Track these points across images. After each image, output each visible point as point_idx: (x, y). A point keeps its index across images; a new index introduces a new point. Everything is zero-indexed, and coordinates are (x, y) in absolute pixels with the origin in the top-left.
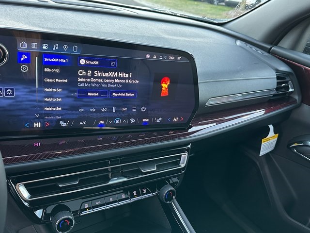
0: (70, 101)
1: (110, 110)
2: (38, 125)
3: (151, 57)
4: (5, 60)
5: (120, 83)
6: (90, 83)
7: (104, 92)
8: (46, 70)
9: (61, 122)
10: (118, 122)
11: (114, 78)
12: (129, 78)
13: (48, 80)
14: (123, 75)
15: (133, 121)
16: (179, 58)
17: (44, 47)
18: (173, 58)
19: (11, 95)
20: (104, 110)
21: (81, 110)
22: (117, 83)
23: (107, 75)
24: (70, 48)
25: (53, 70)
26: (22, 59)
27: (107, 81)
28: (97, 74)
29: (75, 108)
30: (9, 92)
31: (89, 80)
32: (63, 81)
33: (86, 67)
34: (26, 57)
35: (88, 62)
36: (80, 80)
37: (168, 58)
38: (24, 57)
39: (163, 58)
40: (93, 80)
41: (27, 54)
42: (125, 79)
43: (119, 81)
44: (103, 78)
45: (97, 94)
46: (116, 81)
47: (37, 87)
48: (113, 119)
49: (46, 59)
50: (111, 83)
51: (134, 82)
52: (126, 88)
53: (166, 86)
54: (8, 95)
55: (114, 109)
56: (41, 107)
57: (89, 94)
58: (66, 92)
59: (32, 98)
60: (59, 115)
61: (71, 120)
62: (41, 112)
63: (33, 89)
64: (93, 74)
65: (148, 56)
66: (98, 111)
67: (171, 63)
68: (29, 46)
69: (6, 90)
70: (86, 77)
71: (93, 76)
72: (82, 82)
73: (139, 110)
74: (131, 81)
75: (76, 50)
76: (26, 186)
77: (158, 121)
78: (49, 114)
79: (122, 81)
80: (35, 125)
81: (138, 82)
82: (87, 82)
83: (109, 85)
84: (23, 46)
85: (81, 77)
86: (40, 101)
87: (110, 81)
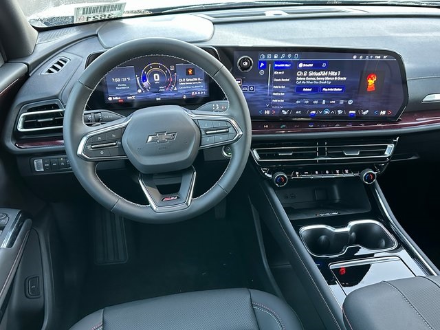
0: (290, 95)
1: (320, 102)
2: (267, 112)
3: (358, 57)
4: (251, 67)
5: (330, 80)
6: (305, 81)
7: (316, 89)
8: (275, 73)
9: (283, 111)
10: (326, 112)
11: (324, 77)
12: (337, 76)
13: (276, 80)
14: (332, 73)
15: (340, 112)
16: (385, 57)
17: (275, 57)
18: (379, 57)
19: (252, 91)
20: (315, 102)
21: (298, 102)
22: (327, 81)
23: (319, 74)
24: (293, 56)
25: (280, 73)
26: (261, 66)
27: (319, 79)
28: (311, 73)
29: (294, 100)
30: (252, 89)
31: (304, 79)
32: (286, 80)
33: (303, 69)
34: (264, 65)
35: (305, 65)
36: (298, 79)
37: (374, 58)
38: (262, 64)
39: (369, 57)
40: (308, 79)
41: (264, 62)
42: (334, 77)
43: (328, 79)
44: (316, 77)
45: (310, 90)
46: (327, 78)
47: (269, 85)
48: (323, 110)
49: (276, 65)
50: (322, 81)
51: (342, 79)
52: (334, 84)
53: (373, 82)
55: (324, 102)
56: (270, 99)
57: (304, 90)
58: (288, 88)
59: (265, 93)
60: (282, 106)
61: (290, 110)
62: (270, 103)
63: (267, 86)
64: (308, 74)
65: (355, 57)
66: (311, 103)
67: (377, 61)
68: (266, 57)
69: (250, 87)
70: (303, 76)
71: (308, 76)
72: (299, 81)
73: (346, 104)
74: (339, 79)
75: (296, 57)
76: (258, 151)
77: (364, 113)
78: (275, 104)
79: (331, 78)
81: (345, 79)
82: (303, 81)
83: (320, 82)
84: (263, 57)
85: (299, 77)
86: (270, 95)
87: (321, 78)
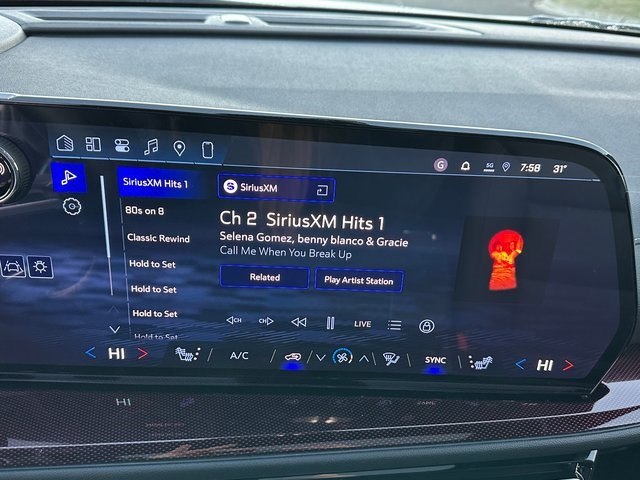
0: (199, 294)
1: (318, 324)
2: (120, 354)
3: (453, 166)
5: (348, 248)
6: (255, 245)
7: (299, 274)
8: (129, 210)
9: (180, 351)
10: (342, 358)
11: (326, 232)
12: (375, 234)
13: (138, 238)
14: (355, 222)
15: (390, 359)
16: (558, 169)
17: (120, 148)
18: (537, 168)
19: (43, 274)
20: (298, 322)
21: (232, 320)
22: (337, 248)
23: (304, 223)
24: (193, 150)
25: (149, 212)
26: (64, 182)
27: (307, 240)
28: (274, 220)
29: (219, 315)
30: (40, 267)
31: (251, 238)
32: (179, 239)
33: (242, 202)
34: (75, 177)
35: (245, 188)
36: (225, 237)
37: (515, 169)
38: (69, 177)
39: (499, 168)
40: (262, 238)
41: (74, 166)
42: (364, 235)
43: (343, 242)
44: (294, 232)
45: (278, 278)
46: (334, 241)
47: (109, 256)
48: (330, 349)
49: (128, 182)
50: (318, 247)
51: (392, 243)
52: (365, 261)
53: (510, 260)
54: (38, 274)
55: (331, 322)
56: (123, 308)
57: (253, 276)
58: (186, 270)
59: (99, 284)
60: (173, 331)
61: (206, 346)
62: (123, 321)
63: (101, 260)
64: (261, 220)
65: (441, 165)
66: (283, 325)
67: (531, 182)
68: (80, 145)
69: (32, 261)
70: (243, 229)
71: (262, 226)
72: (231, 244)
73: (410, 329)
74: (382, 242)
75: (209, 152)
78: (145, 326)
79: (352, 242)
80: (111, 354)
81: (405, 244)
82: (245, 244)
83: (313, 253)
84: (66, 146)
85: (229, 230)
86: (120, 293)
87: (317, 240)
